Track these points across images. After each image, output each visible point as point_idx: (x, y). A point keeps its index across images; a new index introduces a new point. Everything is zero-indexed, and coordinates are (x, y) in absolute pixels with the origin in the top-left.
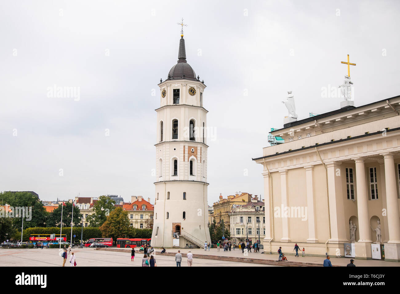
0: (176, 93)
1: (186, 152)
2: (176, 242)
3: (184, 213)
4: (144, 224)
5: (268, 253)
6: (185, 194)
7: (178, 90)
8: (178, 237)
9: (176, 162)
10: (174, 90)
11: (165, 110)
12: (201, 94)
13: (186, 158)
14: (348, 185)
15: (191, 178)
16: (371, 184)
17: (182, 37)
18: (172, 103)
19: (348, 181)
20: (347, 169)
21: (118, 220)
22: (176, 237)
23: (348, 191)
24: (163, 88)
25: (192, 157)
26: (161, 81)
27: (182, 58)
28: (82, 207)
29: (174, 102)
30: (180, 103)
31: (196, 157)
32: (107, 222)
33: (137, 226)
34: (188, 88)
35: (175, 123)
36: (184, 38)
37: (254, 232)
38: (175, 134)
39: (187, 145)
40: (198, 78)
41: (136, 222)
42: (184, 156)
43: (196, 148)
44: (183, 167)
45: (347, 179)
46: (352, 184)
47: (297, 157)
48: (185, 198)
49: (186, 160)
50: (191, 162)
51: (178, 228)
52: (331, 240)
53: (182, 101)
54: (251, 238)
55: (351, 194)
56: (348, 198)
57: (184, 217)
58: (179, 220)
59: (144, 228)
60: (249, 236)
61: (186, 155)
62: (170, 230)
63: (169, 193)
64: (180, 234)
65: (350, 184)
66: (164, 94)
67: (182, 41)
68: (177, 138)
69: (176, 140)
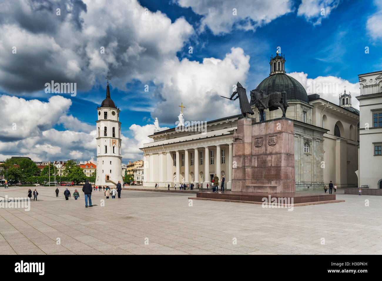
0: (106, 114)
1: (111, 142)
3: (111, 170)
4: (92, 175)
6: (111, 162)
7: (107, 112)
9: (106, 147)
10: (105, 112)
11: (101, 122)
12: (118, 115)
13: (111, 145)
15: (114, 155)
17: (108, 85)
24: (99, 111)
25: (114, 145)
26: (98, 107)
27: (108, 96)
29: (105, 118)
31: (116, 145)
33: (88, 176)
34: (112, 112)
35: (106, 128)
38: (105, 134)
39: (111, 139)
40: (116, 107)
41: (88, 174)
42: (110, 144)
43: (116, 141)
44: (110, 149)
48: (111, 164)
49: (111, 146)
50: (114, 147)
51: (108, 177)
53: (108, 118)
57: (111, 172)
58: (108, 173)
61: (111, 144)
62: (104, 178)
63: (103, 161)
64: (109, 180)
66: (100, 113)
68: (106, 136)
69: (106, 137)
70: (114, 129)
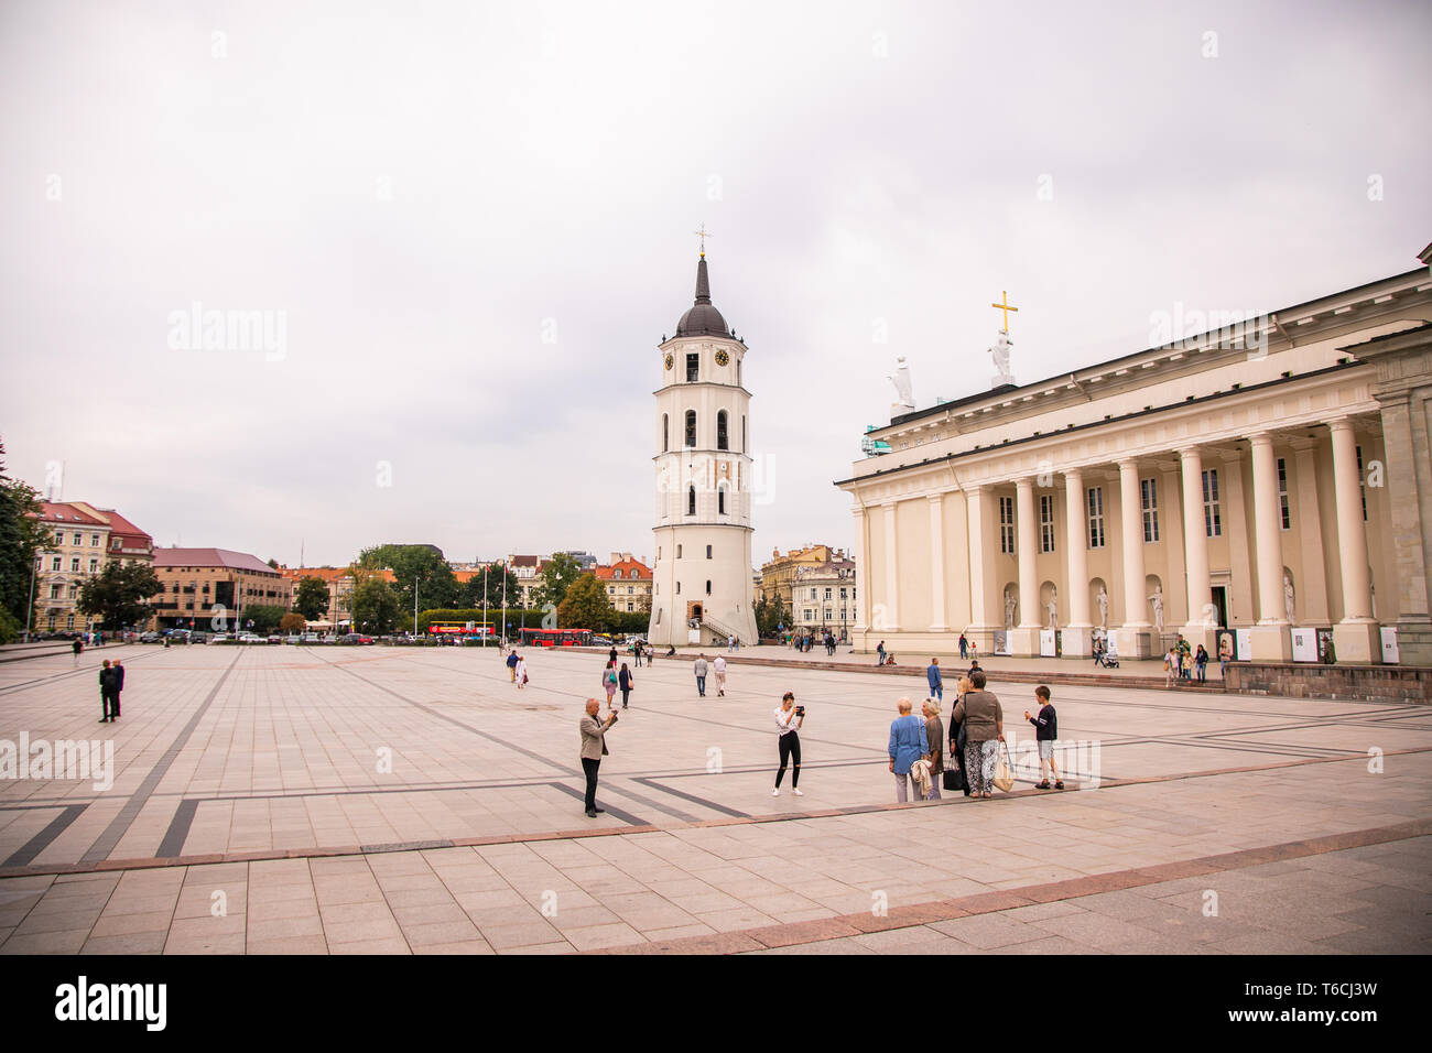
0: (693, 362)
2: (695, 636)
3: (709, 583)
4: (635, 603)
5: (860, 653)
6: (709, 548)
7: (696, 356)
8: (698, 626)
10: (689, 356)
11: (672, 392)
12: (739, 362)
14: (1003, 528)
15: (721, 519)
16: (1043, 524)
17: (703, 257)
18: (684, 381)
19: (1003, 522)
20: (1002, 500)
21: (587, 596)
22: (694, 626)
23: (1003, 538)
24: (667, 352)
26: (664, 339)
27: (703, 297)
28: (521, 573)
29: (689, 380)
30: (700, 380)
32: (567, 600)
33: (622, 607)
34: (715, 352)
35: (691, 418)
36: (706, 259)
37: (836, 615)
38: (691, 438)
40: (733, 333)
41: (621, 600)
44: (706, 500)
45: (1003, 517)
46: (1010, 525)
47: (914, 479)
48: (709, 557)
51: (697, 611)
52: (972, 626)
53: (704, 374)
54: (830, 627)
55: (1008, 543)
56: (1004, 550)
57: (709, 590)
58: (699, 595)
59: (635, 610)
60: (826, 624)
62: (682, 614)
63: (680, 546)
64: (701, 620)
65: (1006, 525)
66: (669, 363)
67: (703, 265)
68: (694, 445)
69: (693, 449)
70: (722, 417)
